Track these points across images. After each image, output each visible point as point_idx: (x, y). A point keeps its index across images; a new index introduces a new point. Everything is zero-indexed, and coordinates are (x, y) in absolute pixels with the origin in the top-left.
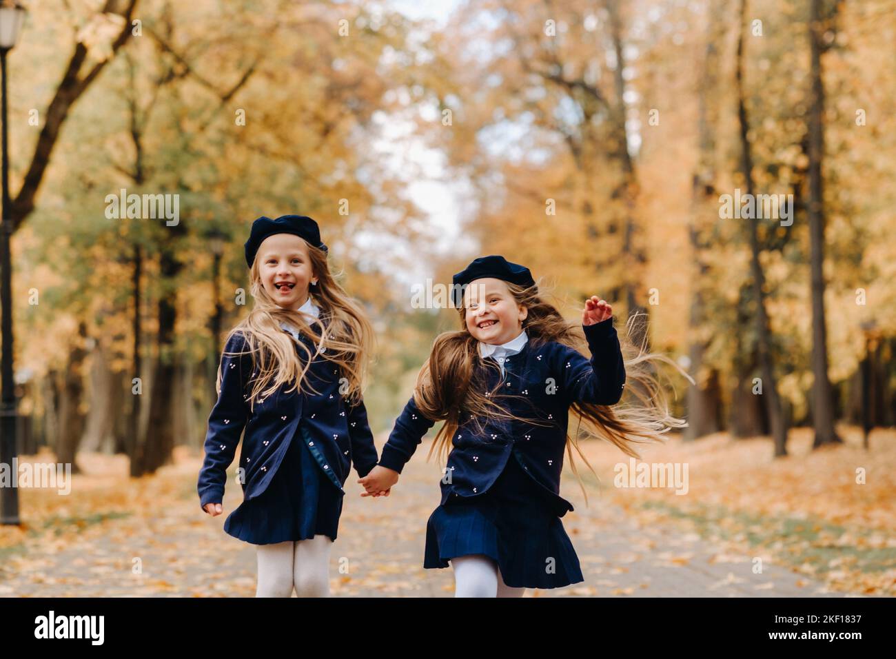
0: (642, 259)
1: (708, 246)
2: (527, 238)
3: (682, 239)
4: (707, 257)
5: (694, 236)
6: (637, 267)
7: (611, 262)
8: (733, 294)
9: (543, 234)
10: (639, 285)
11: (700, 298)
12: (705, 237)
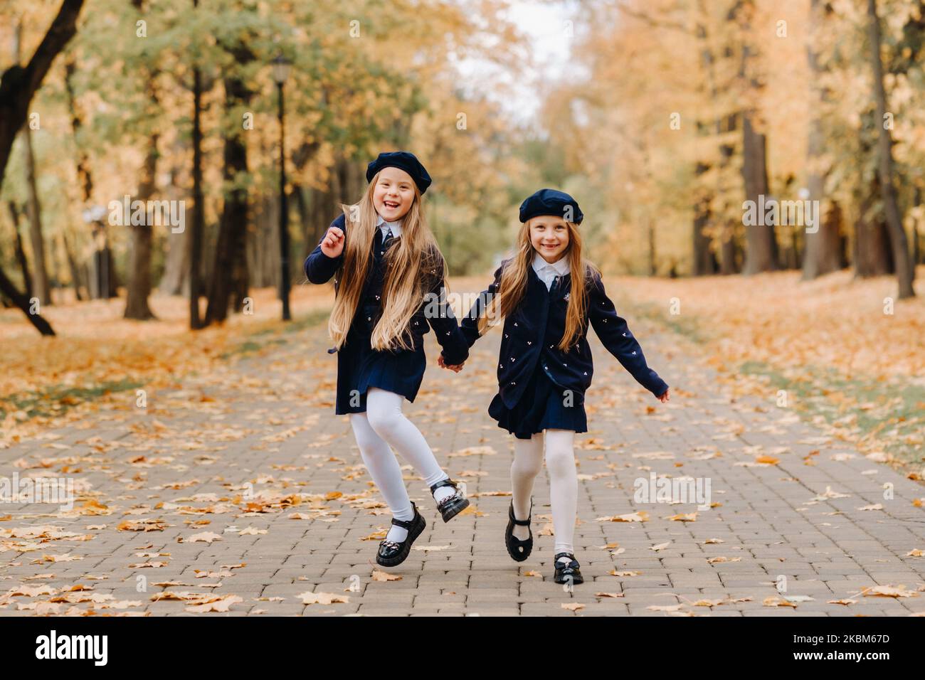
0: (758, 85)
1: (827, 69)
2: (637, 63)
3: (801, 60)
4: (826, 80)
5: (813, 57)
6: (753, 92)
7: (726, 89)
8: (854, 120)
9: (655, 58)
10: (754, 110)
11: (819, 125)
12: (824, 59)
